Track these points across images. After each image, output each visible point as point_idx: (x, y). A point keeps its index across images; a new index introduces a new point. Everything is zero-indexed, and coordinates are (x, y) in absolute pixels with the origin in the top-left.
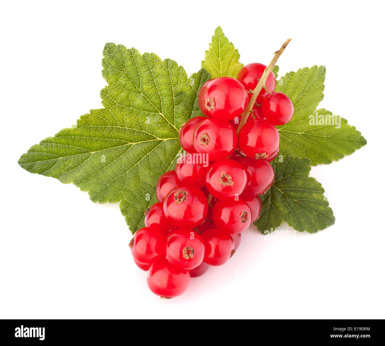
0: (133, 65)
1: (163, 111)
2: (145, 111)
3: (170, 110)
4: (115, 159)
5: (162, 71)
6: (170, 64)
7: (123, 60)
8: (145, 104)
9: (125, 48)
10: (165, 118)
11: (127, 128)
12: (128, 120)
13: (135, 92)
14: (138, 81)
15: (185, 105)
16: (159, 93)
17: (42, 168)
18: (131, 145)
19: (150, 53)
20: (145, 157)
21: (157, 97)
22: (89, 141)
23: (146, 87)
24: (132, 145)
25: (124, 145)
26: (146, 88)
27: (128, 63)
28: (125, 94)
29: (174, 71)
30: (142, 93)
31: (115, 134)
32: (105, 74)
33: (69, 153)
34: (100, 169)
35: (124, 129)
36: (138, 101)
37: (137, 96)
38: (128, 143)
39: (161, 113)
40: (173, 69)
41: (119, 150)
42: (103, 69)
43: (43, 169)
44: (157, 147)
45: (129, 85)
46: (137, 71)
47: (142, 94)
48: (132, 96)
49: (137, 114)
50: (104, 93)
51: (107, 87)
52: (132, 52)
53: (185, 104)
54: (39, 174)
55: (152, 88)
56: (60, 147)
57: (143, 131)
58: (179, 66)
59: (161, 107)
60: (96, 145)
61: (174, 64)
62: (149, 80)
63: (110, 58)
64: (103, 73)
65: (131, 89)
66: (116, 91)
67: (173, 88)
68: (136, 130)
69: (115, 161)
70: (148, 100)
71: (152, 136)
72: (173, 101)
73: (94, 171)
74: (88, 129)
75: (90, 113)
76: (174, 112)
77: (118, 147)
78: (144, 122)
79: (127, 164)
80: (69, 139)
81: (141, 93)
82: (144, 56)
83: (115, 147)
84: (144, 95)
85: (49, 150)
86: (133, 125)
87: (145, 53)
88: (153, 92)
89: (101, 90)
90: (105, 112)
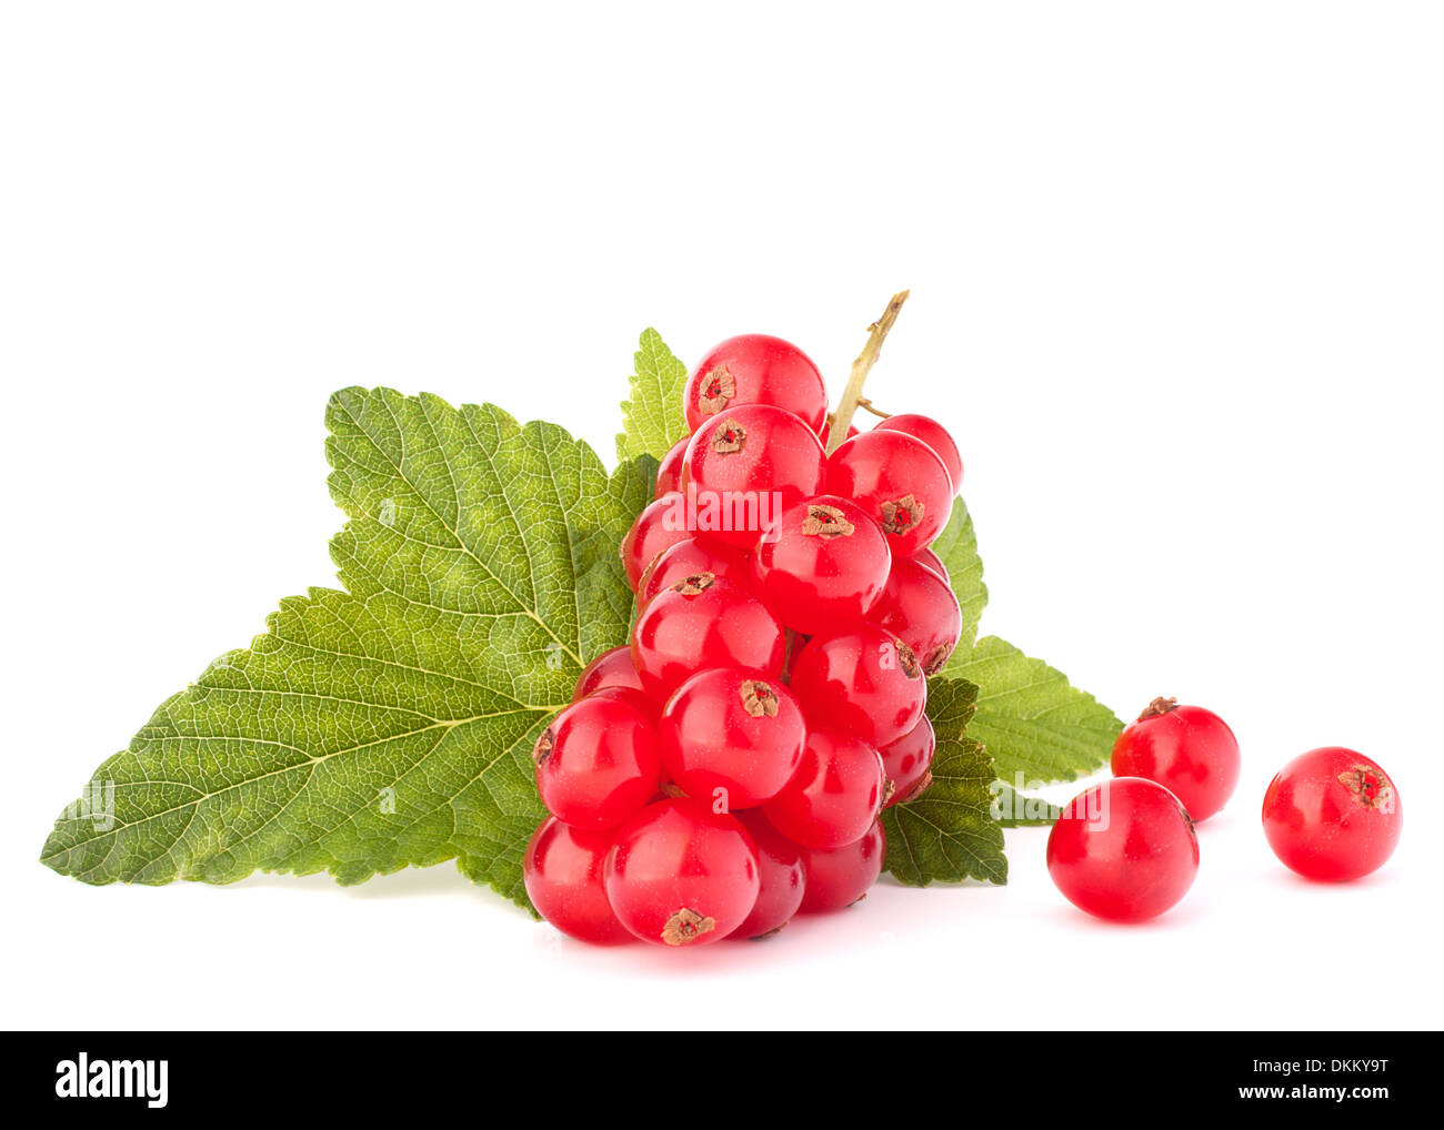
0: (428, 448)
1: (538, 602)
2: (476, 612)
3: (564, 594)
4: (400, 775)
5: (526, 459)
6: (545, 437)
7: (397, 433)
8: (476, 582)
9: (399, 395)
10: (546, 628)
11: (426, 671)
12: (426, 645)
13: (442, 543)
14: (450, 499)
15: (611, 570)
16: (522, 535)
17: (140, 847)
18: (445, 728)
19: (481, 405)
20: (498, 758)
21: (516, 549)
22: (306, 707)
23: (478, 518)
24: (449, 730)
25: (423, 730)
26: (477, 521)
27: (413, 441)
28: (409, 552)
29: (563, 455)
30: (463, 545)
31: (389, 685)
32: (340, 486)
33: (238, 770)
34: (354, 808)
35: (416, 672)
36: (454, 577)
37: (448, 560)
38: (435, 723)
39: (533, 610)
40: (559, 449)
41: (407, 744)
42: (332, 470)
43: (141, 853)
44: (534, 730)
45: (420, 521)
46: (445, 464)
47: (465, 550)
48: (434, 563)
49: (452, 628)
50: (341, 548)
51: (350, 529)
52: (423, 406)
53: (609, 565)
54: (127, 879)
55: (498, 517)
56: (206, 748)
57: (478, 684)
58: (576, 440)
59: (531, 587)
60: (331, 724)
61: (560, 434)
62: (486, 489)
63: (351, 433)
64: (331, 486)
65: (429, 534)
66: (379, 544)
67: (565, 514)
68: (456, 679)
69: (398, 779)
70: (486, 568)
71: (510, 700)
72: (569, 557)
73: (334, 816)
74: (306, 656)
75: (307, 595)
76: (574, 602)
77: (401, 736)
78: (477, 655)
79: (444, 779)
80: (241, 701)
81: (460, 547)
82: (461, 414)
83: (392, 738)
84: (471, 551)
85: (165, 763)
86: (445, 663)
87: (464, 405)
88: (502, 531)
89: (332, 539)
90: (352, 607)
